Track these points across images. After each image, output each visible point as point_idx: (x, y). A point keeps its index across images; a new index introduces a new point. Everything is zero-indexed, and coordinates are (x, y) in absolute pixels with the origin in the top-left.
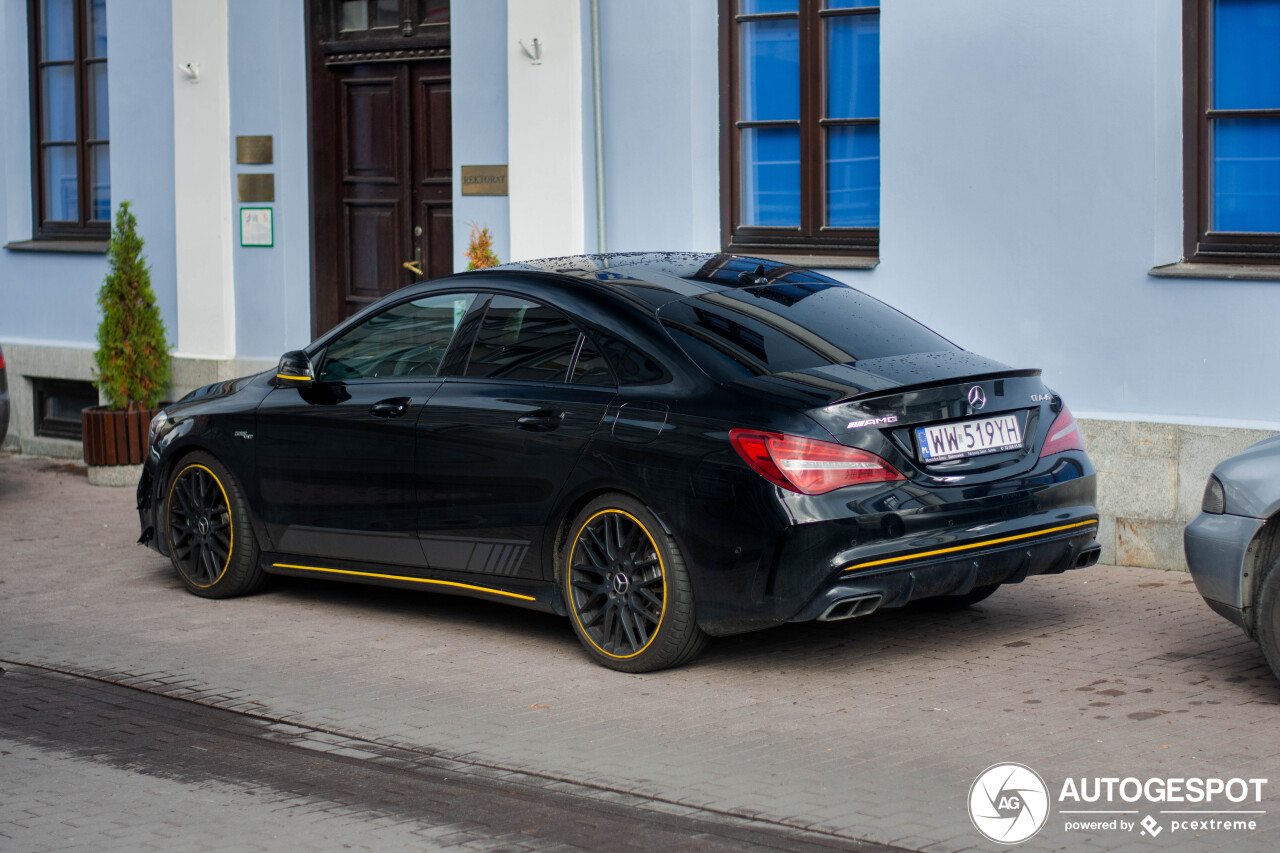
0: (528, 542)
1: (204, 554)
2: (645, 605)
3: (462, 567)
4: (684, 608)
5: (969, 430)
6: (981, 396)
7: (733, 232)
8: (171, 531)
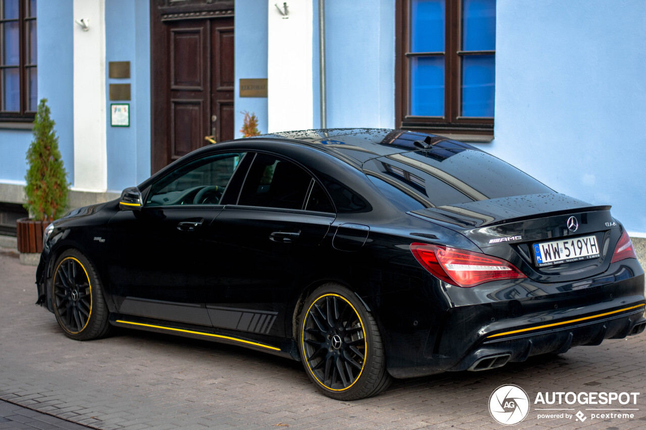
0: (276, 313)
1: (75, 312)
2: (352, 356)
3: (233, 327)
4: (379, 360)
5: (567, 245)
6: (575, 223)
7: (403, 119)
8: (55, 297)
